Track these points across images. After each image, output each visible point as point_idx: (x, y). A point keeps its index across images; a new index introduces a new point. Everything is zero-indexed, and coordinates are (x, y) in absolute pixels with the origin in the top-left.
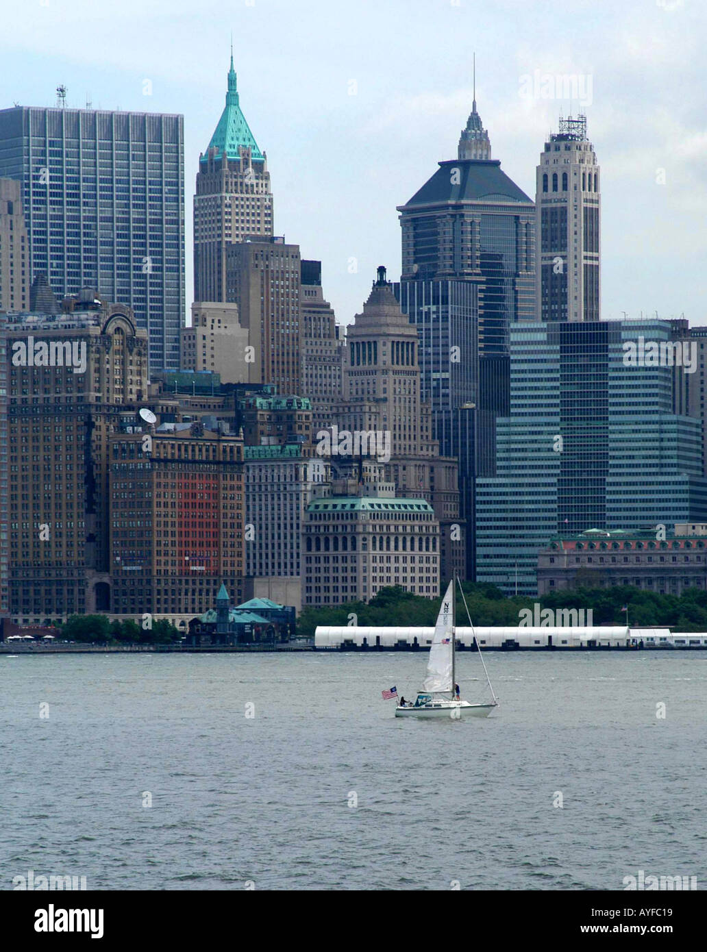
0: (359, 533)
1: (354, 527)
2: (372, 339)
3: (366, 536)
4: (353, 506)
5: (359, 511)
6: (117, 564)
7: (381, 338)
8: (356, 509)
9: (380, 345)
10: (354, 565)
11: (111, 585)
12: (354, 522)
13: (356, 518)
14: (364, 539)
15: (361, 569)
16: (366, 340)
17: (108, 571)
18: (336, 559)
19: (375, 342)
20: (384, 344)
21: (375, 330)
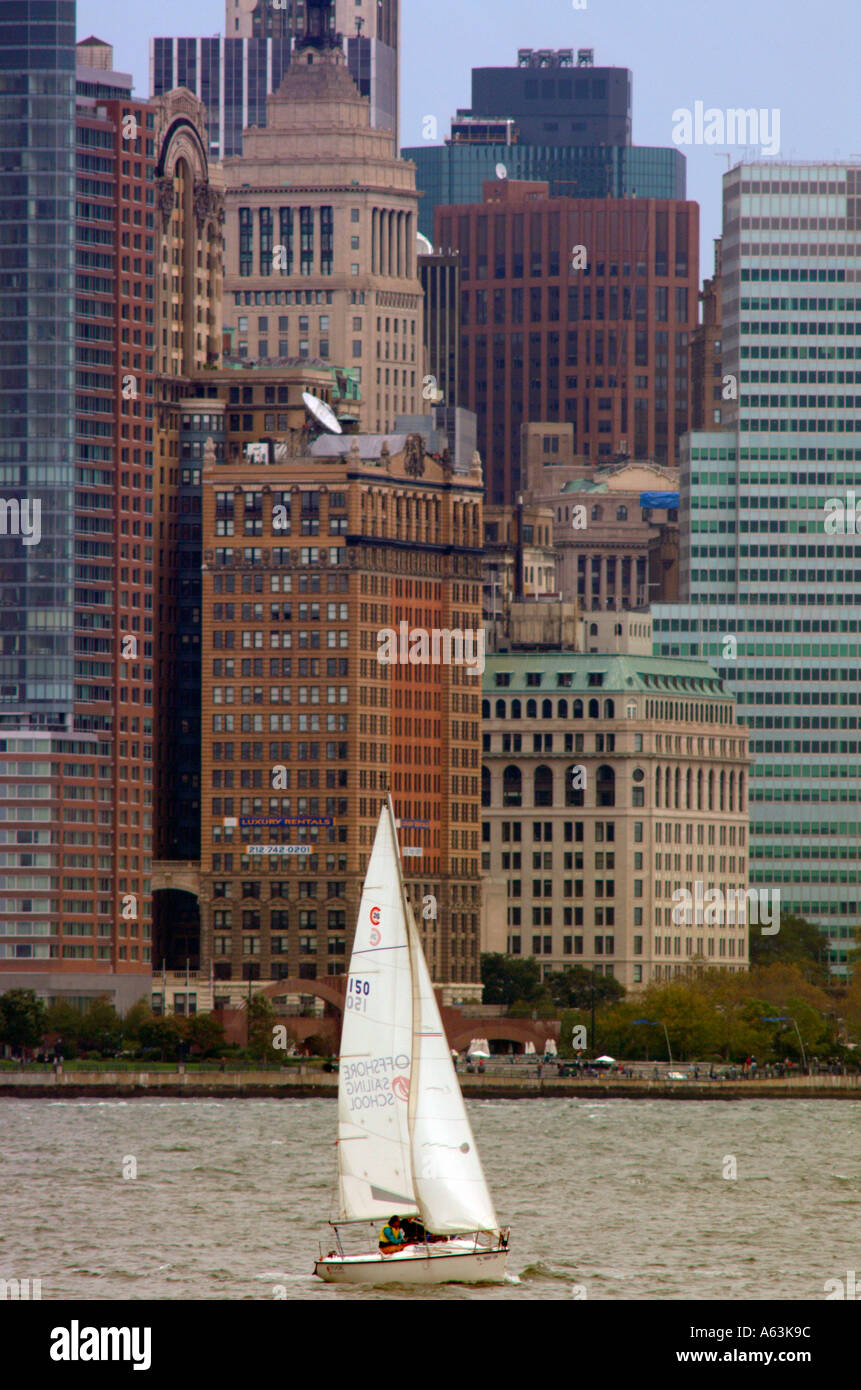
0: (623, 758)
1: (606, 741)
2: (315, 201)
3: (644, 765)
4: (596, 679)
5: (621, 693)
6: (223, 838)
7: (350, 197)
8: (607, 685)
9: (341, 219)
10: (608, 847)
11: (204, 897)
12: (603, 725)
13: (611, 713)
14: (639, 775)
15: (631, 861)
16: (295, 201)
17: (195, 856)
18: (543, 831)
19: (326, 210)
20: (356, 215)
21: (326, 176)
